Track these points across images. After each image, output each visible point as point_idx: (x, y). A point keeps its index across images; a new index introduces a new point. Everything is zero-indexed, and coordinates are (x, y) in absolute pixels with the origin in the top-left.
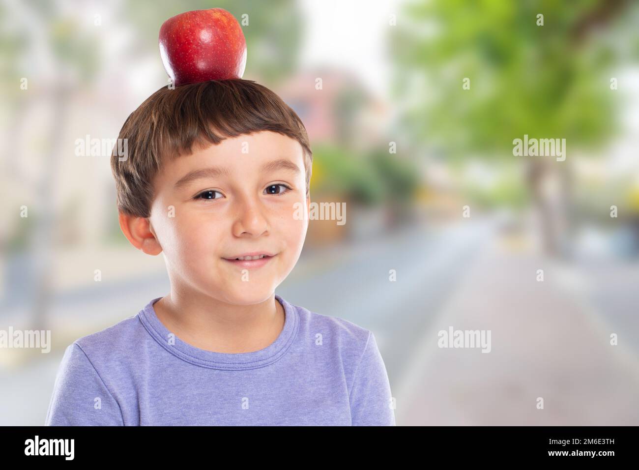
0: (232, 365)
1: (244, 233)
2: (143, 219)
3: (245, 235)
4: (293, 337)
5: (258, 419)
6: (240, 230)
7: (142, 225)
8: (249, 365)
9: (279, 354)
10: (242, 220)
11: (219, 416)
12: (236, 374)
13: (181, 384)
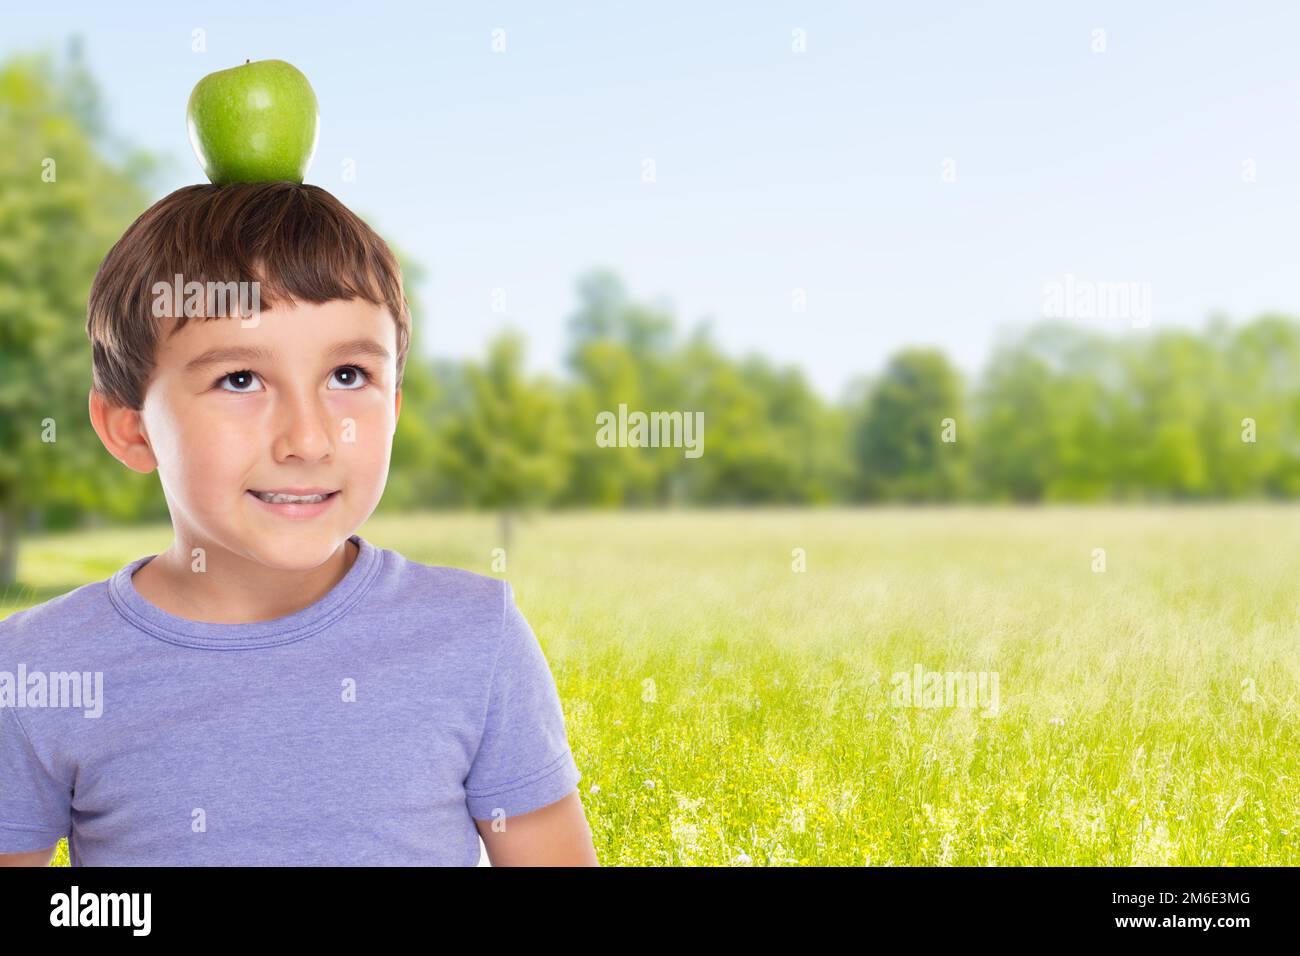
0: (239, 642)
1: (291, 456)
2: (131, 412)
3: (291, 459)
4: (360, 591)
5: (279, 726)
6: (286, 451)
7: (128, 420)
8: (267, 641)
9: (327, 619)
10: (288, 433)
11: (211, 722)
12: (245, 655)
13: (156, 678)
